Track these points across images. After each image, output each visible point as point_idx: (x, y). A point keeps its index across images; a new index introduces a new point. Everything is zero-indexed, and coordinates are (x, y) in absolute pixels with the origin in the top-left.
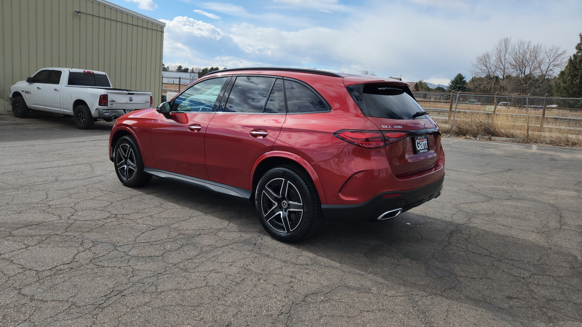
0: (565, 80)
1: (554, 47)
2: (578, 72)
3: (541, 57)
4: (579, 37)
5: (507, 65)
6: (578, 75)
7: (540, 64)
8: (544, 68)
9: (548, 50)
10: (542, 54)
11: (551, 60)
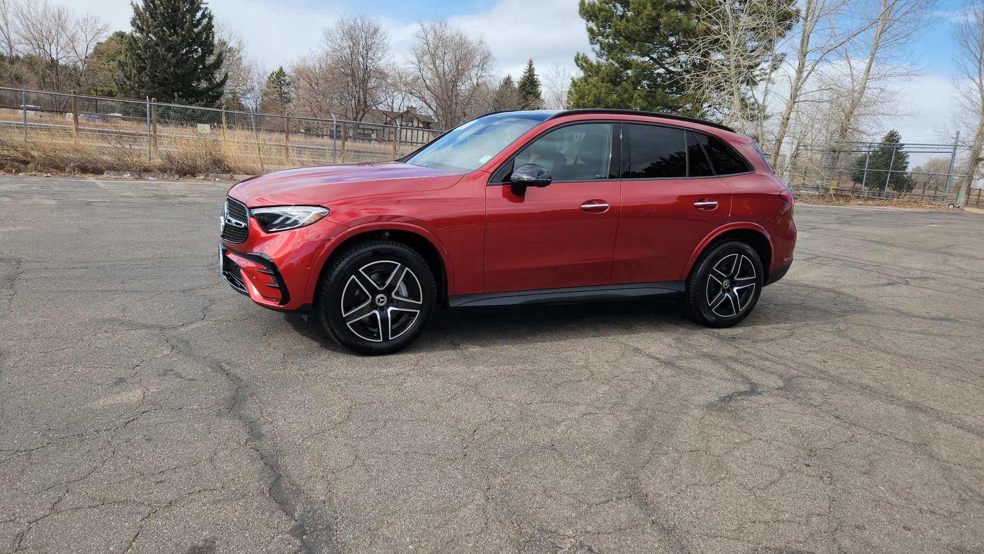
0: (128, 74)
1: (89, 15)
2: (145, 63)
3: (71, 27)
4: (132, 7)
5: (13, 36)
6: (144, 68)
7: (72, 40)
8: (81, 49)
9: (81, 20)
10: (73, 25)
11: (89, 38)
